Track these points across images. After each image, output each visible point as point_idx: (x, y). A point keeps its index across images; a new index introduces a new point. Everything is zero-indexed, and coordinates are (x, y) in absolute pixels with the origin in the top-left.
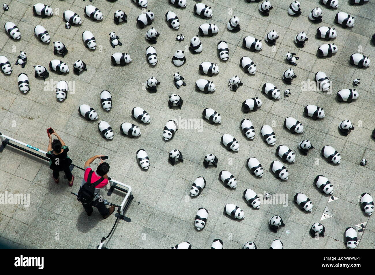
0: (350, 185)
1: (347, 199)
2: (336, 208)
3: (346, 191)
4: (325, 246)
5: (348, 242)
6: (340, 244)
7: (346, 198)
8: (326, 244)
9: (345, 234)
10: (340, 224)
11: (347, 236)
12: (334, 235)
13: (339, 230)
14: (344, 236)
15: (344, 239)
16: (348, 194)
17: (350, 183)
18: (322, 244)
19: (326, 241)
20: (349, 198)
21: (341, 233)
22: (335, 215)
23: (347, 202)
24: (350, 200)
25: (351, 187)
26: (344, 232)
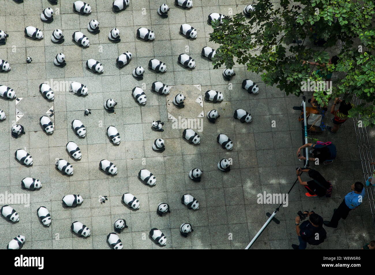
0: (26, 83)
1: (29, 96)
2: (25, 106)
3: (26, 89)
4: (29, 140)
5: (46, 129)
6: (40, 133)
7: (29, 94)
8: (29, 138)
9: (40, 124)
10: (33, 118)
11: (43, 124)
12: (32, 129)
13: (35, 123)
14: (40, 125)
15: (42, 128)
16: (28, 91)
17: (26, 81)
18: (26, 140)
19: (28, 136)
20: (32, 93)
21: (37, 124)
22: (26, 112)
23: (30, 98)
24: (33, 95)
25: (29, 84)
26: (39, 122)
